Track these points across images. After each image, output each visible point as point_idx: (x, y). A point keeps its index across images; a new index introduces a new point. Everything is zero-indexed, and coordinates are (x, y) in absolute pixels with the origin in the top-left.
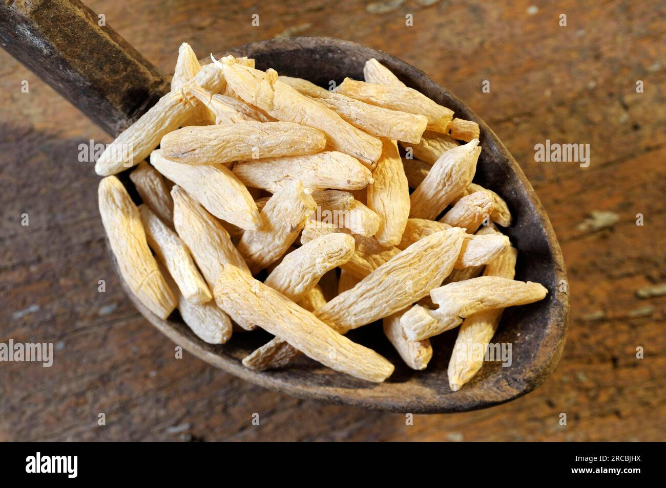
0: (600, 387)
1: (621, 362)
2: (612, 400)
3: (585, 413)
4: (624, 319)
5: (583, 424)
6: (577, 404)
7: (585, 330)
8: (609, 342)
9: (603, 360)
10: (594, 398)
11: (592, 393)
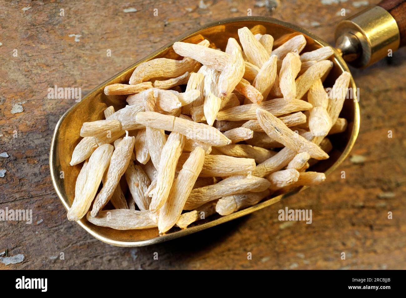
0: (366, 238)
1: (375, 227)
2: (372, 245)
3: (360, 250)
4: (373, 208)
5: (360, 255)
6: (356, 245)
7: (356, 211)
8: (368, 218)
9: (366, 225)
10: (364, 244)
11: (363, 241)
